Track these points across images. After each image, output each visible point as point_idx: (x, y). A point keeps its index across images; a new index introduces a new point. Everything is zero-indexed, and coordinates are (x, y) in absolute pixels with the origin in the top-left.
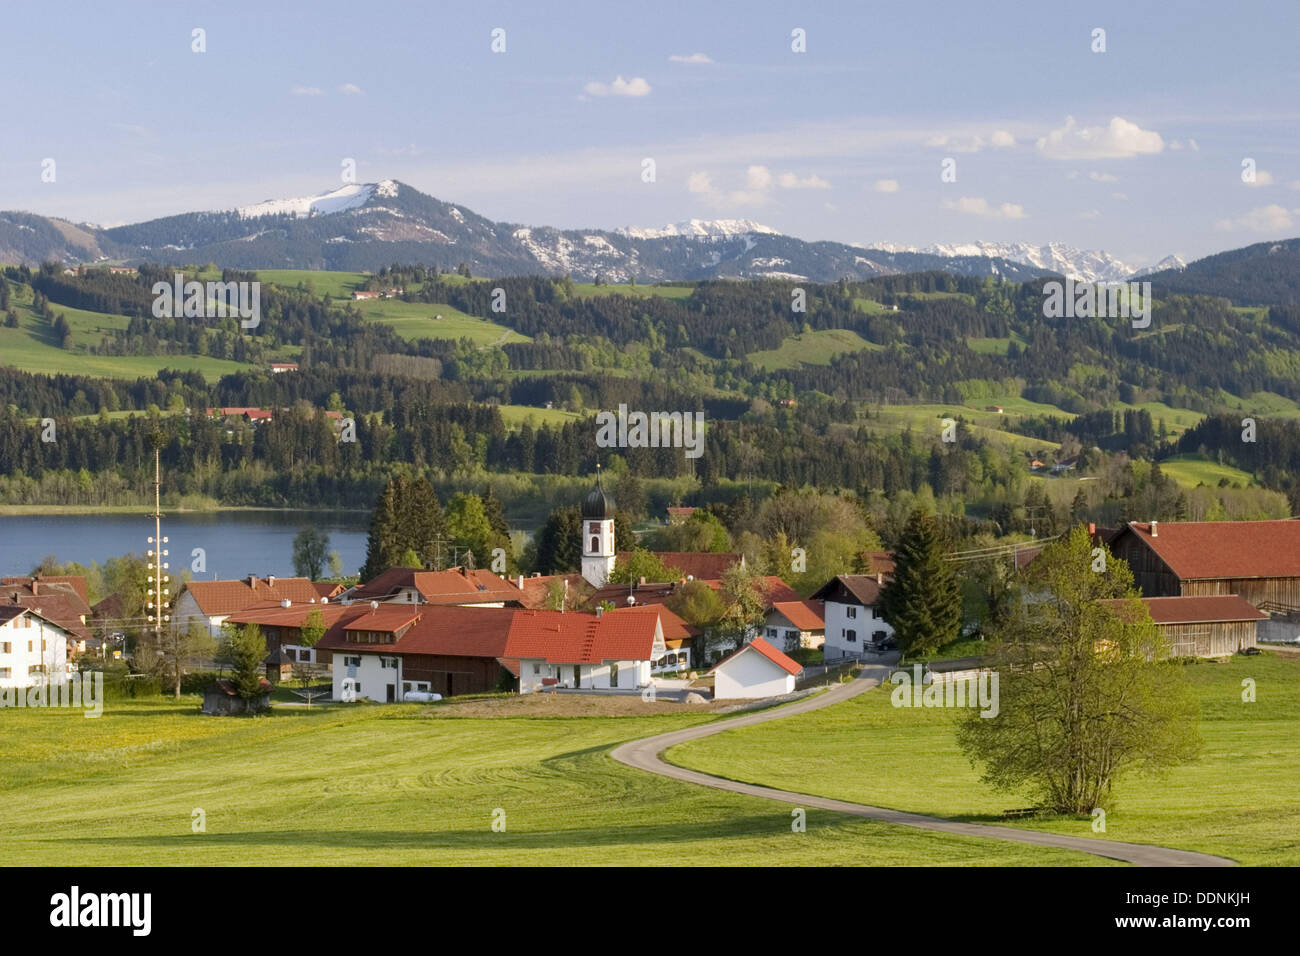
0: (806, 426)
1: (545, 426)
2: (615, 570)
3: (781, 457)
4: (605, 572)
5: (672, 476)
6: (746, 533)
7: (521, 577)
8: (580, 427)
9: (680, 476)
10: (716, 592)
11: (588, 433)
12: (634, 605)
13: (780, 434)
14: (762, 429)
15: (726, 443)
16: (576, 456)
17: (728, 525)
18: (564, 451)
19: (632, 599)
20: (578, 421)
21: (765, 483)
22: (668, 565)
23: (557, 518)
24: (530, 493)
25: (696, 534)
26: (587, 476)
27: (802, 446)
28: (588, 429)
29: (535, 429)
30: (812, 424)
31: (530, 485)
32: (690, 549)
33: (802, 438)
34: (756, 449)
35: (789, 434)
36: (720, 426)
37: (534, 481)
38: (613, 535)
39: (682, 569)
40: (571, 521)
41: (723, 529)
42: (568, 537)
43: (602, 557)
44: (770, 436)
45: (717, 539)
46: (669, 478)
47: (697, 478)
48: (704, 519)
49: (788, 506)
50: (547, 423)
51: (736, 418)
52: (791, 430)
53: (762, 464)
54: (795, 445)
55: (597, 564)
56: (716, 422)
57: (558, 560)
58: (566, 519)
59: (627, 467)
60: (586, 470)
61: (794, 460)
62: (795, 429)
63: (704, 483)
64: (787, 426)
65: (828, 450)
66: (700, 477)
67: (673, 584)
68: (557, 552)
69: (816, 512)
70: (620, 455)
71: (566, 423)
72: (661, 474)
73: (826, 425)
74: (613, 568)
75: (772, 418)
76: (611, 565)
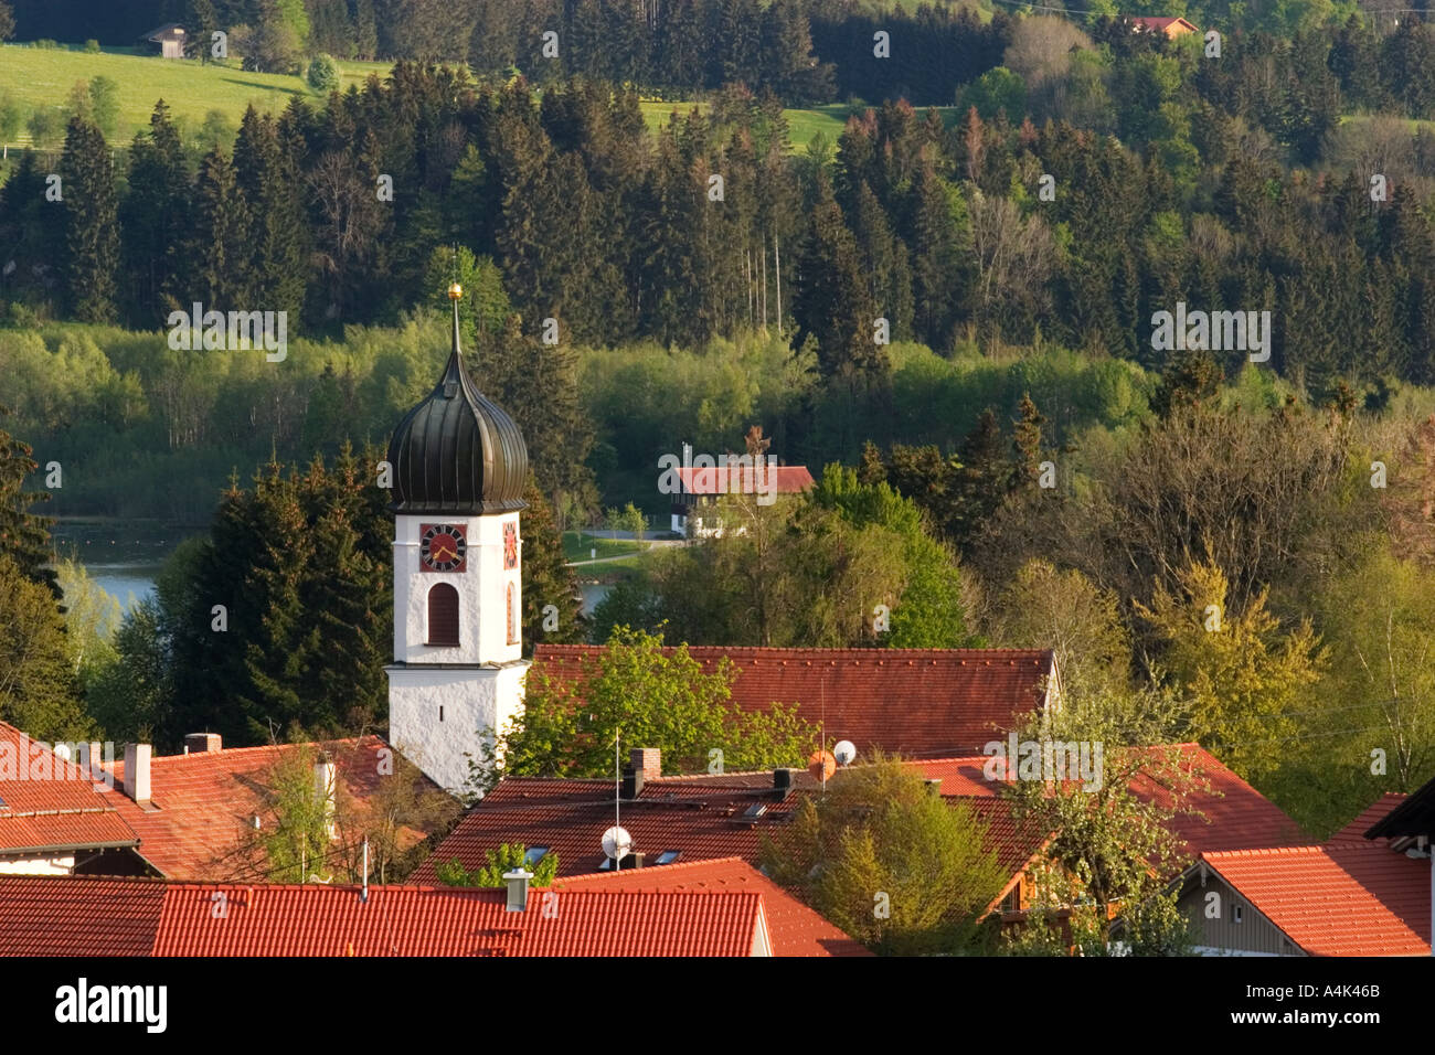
0: (1238, 126)
1: (164, 129)
2: (528, 721)
3: (1138, 251)
4: (486, 731)
5: (695, 336)
6: (1034, 569)
7: (144, 752)
8: (308, 131)
9: (727, 333)
10: (963, 809)
11: (340, 160)
12: (629, 862)
13: (1135, 159)
14: (1063, 138)
15: (914, 199)
16: (293, 253)
17: (957, 530)
18: (242, 233)
19: (618, 838)
20: (298, 109)
21: (1080, 364)
22: (748, 698)
23: (257, 509)
24: (106, 409)
25: (831, 573)
26: (339, 338)
27: (1225, 207)
28: (340, 145)
29: (119, 142)
30: (1264, 118)
31: (106, 374)
32: (804, 634)
33: (1228, 180)
34: (1034, 222)
35: (1172, 159)
36: (889, 128)
37: (120, 358)
38: (515, 575)
39: (809, 714)
40: (312, 521)
41: (943, 551)
42: (305, 589)
43: (476, 666)
44: (1092, 168)
45: (914, 594)
46: (684, 343)
47: (797, 344)
48: (863, 511)
49: (1206, 457)
50: (173, 115)
51: (945, 98)
52: (1180, 143)
53: (1061, 286)
54: (1197, 207)
55: (453, 695)
56: (871, 112)
57: (262, 681)
58: (292, 513)
59: (504, 299)
60: (331, 312)
61: (1195, 264)
62: (1197, 140)
63: (827, 365)
64: (1165, 130)
65: (1335, 228)
66: (812, 340)
67: (781, 778)
68: (255, 648)
69: (1322, 480)
70: (477, 252)
71: (250, 116)
72: (645, 327)
73: (1324, 123)
74: (520, 711)
75: (1098, 94)
76: (508, 699)
